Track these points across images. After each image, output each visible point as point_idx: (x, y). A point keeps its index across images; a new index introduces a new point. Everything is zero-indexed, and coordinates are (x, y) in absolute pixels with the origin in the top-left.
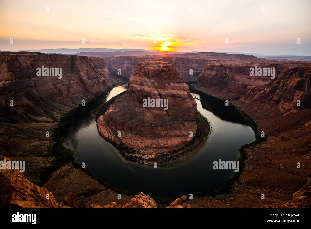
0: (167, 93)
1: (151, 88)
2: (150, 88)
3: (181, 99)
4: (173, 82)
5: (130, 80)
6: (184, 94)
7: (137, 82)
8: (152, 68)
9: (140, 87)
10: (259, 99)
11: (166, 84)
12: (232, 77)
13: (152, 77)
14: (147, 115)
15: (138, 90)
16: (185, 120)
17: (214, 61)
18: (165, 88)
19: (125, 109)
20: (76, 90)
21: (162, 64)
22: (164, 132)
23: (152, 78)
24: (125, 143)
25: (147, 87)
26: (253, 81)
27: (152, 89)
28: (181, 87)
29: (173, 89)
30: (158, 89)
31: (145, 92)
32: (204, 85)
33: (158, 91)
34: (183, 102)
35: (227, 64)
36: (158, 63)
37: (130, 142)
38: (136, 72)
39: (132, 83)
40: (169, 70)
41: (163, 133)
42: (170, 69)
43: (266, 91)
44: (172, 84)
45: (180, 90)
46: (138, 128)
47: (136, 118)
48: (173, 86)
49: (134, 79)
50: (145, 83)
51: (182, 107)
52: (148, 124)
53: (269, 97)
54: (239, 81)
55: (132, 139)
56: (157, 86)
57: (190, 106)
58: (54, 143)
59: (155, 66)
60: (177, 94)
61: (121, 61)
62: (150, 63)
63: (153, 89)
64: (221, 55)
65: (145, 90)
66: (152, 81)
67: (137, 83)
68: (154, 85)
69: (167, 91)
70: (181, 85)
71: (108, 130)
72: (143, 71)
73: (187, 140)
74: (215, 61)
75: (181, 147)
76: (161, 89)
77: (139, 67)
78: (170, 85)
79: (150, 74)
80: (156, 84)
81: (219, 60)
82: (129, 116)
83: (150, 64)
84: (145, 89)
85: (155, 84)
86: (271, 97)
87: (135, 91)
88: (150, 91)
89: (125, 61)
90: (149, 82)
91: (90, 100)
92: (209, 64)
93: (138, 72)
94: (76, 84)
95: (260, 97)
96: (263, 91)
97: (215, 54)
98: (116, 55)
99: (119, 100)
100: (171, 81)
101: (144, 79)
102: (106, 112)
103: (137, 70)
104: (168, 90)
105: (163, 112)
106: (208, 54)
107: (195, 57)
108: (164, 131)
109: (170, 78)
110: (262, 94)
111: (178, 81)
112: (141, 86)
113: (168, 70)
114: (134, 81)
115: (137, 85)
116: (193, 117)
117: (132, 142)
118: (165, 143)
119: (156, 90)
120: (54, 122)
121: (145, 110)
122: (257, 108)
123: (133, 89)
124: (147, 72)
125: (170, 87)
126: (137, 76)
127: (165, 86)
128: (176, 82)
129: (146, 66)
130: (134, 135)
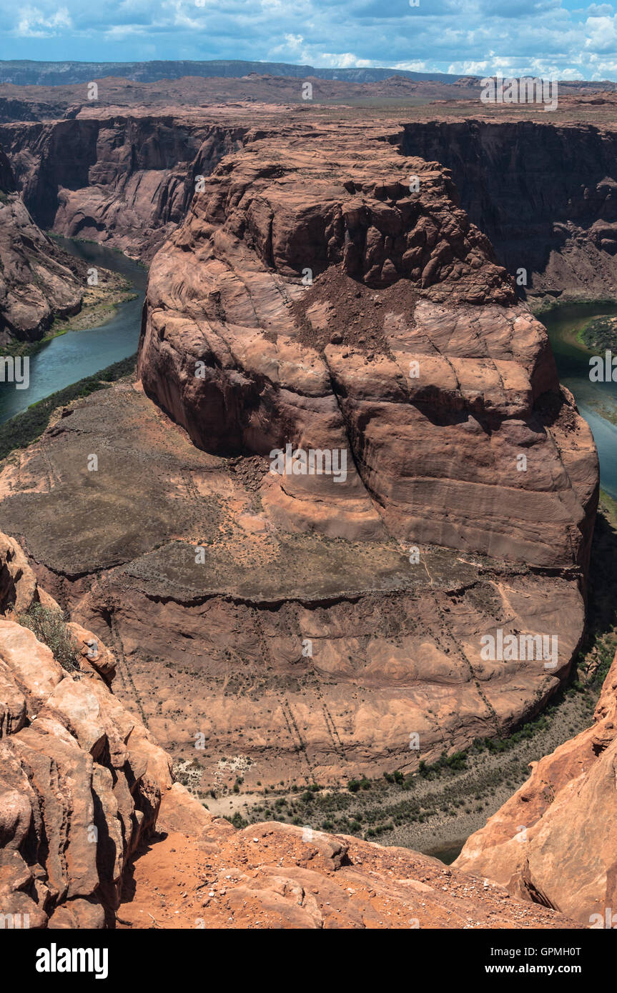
0: (388, 378)
1: (281, 340)
2: (275, 342)
3: (487, 418)
4: (438, 295)
5: (151, 283)
6: (509, 384)
7: (194, 294)
8: (301, 200)
9: (208, 332)
14: (235, 530)
15: (194, 355)
18: (376, 344)
21: (376, 167)
22: (337, 651)
23: (297, 270)
25: (253, 332)
27: (284, 349)
29: (435, 350)
30: (326, 351)
31: (237, 366)
33: (324, 358)
34: (495, 441)
36: (352, 162)
39: (162, 305)
41: (330, 657)
44: (428, 315)
47: (157, 547)
48: (436, 327)
49: (178, 279)
50: (244, 306)
51: (482, 471)
52: (232, 591)
56: (324, 324)
57: (546, 472)
59: (326, 182)
60: (459, 386)
62: (298, 165)
63: (296, 347)
65: (242, 358)
66: (296, 293)
67: (194, 304)
68: (303, 322)
69: (393, 359)
70: (491, 319)
72: (236, 216)
76: (347, 349)
78: (410, 322)
79: (281, 242)
80: (319, 314)
82: (117, 531)
83: (296, 169)
84: (236, 346)
85: (310, 311)
87: (175, 358)
88: (273, 360)
90: (273, 295)
93: (207, 227)
99: (65, 419)
101: (241, 279)
104: (399, 353)
105: (351, 510)
108: (342, 641)
112: (217, 325)
114: (178, 290)
115: (193, 318)
116: (558, 553)
118: (337, 719)
119: (312, 352)
121: (229, 494)
123: (165, 346)
124: (263, 226)
125: (414, 332)
126: (199, 252)
127: (379, 328)
128: (463, 301)
129: (260, 182)
130: (129, 659)
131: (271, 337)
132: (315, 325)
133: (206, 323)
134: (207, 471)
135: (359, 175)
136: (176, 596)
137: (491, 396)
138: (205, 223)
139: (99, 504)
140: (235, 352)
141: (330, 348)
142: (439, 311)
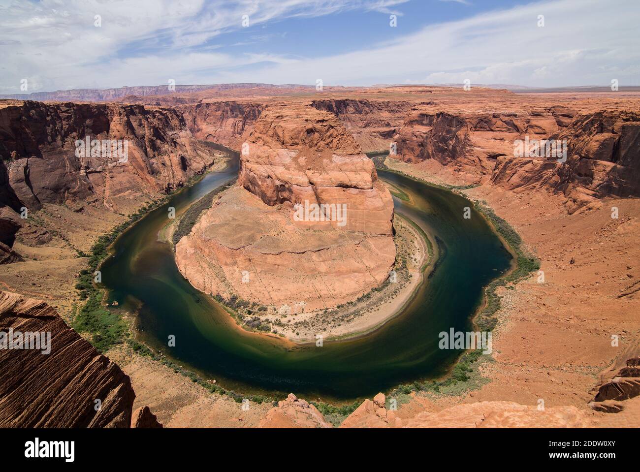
0: (327, 180)
1: (291, 170)
2: (289, 171)
3: (359, 190)
4: (339, 153)
5: (242, 154)
6: (365, 179)
7: (259, 157)
8: (292, 125)
9: (266, 169)
10: (522, 183)
11: (325, 161)
12: (465, 138)
13: (292, 145)
14: (285, 230)
15: (263, 176)
16: (369, 235)
17: (423, 103)
18: (322, 169)
19: (236, 220)
20: (121, 183)
21: (312, 114)
22: (325, 265)
23: (293, 147)
24: (241, 293)
25: (282, 168)
26: (508, 144)
27: (293, 173)
28: (357, 165)
29: (341, 170)
31: (279, 179)
32: (407, 157)
33: (306, 174)
34: (363, 196)
35: (452, 110)
36: (304, 113)
37: (253, 291)
38: (257, 135)
39: (248, 161)
40: (328, 129)
41: (323, 268)
42: (331, 126)
43: (535, 165)
44: (337, 159)
45: (355, 171)
46: (269, 258)
47: (261, 238)
48: (340, 163)
49: (252, 152)
50: (277, 159)
51: (360, 207)
52: (290, 249)
53: (542, 177)
54: (479, 147)
55: (257, 283)
56: (304, 164)
57: (379, 205)
58: (83, 303)
59: (298, 119)
60: (350, 181)
61: (219, 113)
62: (286, 114)
63: (296, 172)
64: (439, 91)
65: (279, 176)
66: (293, 154)
67: (260, 160)
68: (297, 164)
69: (328, 174)
70: (356, 159)
71: (202, 268)
72: (271, 132)
73: (376, 278)
74: (428, 104)
75: (364, 294)
76: (313, 171)
77: (261, 123)
78: (331, 162)
79: (287, 139)
80: (302, 160)
81: (434, 101)
82: (247, 234)
83: (287, 116)
84: (277, 173)
85: (299, 160)
86: (547, 177)
87: (256, 177)
88: (290, 176)
89: (229, 112)
90: (286, 155)
91: (156, 203)
92: (414, 112)
93: (260, 135)
94: (122, 169)
95: (523, 179)
96: (529, 166)
97: (425, 89)
98: (206, 98)
99: (220, 199)
100: (335, 152)
101: (275, 151)
102: (193, 229)
103: (256, 130)
104: (329, 172)
106: (412, 89)
107: (384, 98)
108: (326, 262)
109: (331, 145)
110: (527, 172)
111: (350, 151)
112: (269, 166)
113: (327, 127)
114: (252, 156)
115: (261, 164)
116: (385, 229)
117: (256, 290)
118: (330, 287)
119: (302, 173)
120: (78, 257)
121: (280, 219)
122: (518, 201)
123: (251, 174)
124: (281, 135)
125: (333, 165)
126: (258, 144)
127: (322, 164)
128: (347, 155)
129: (276, 120)
130: (259, 274)
131: (288, 169)
132: (301, 164)
133: (265, 166)
134: (272, 213)
135: (309, 117)
136: (272, 253)
137: (360, 183)
138: (260, 134)
139: (239, 225)
140: (277, 174)
141: (307, 172)
142: (339, 158)
